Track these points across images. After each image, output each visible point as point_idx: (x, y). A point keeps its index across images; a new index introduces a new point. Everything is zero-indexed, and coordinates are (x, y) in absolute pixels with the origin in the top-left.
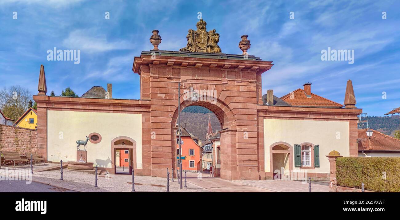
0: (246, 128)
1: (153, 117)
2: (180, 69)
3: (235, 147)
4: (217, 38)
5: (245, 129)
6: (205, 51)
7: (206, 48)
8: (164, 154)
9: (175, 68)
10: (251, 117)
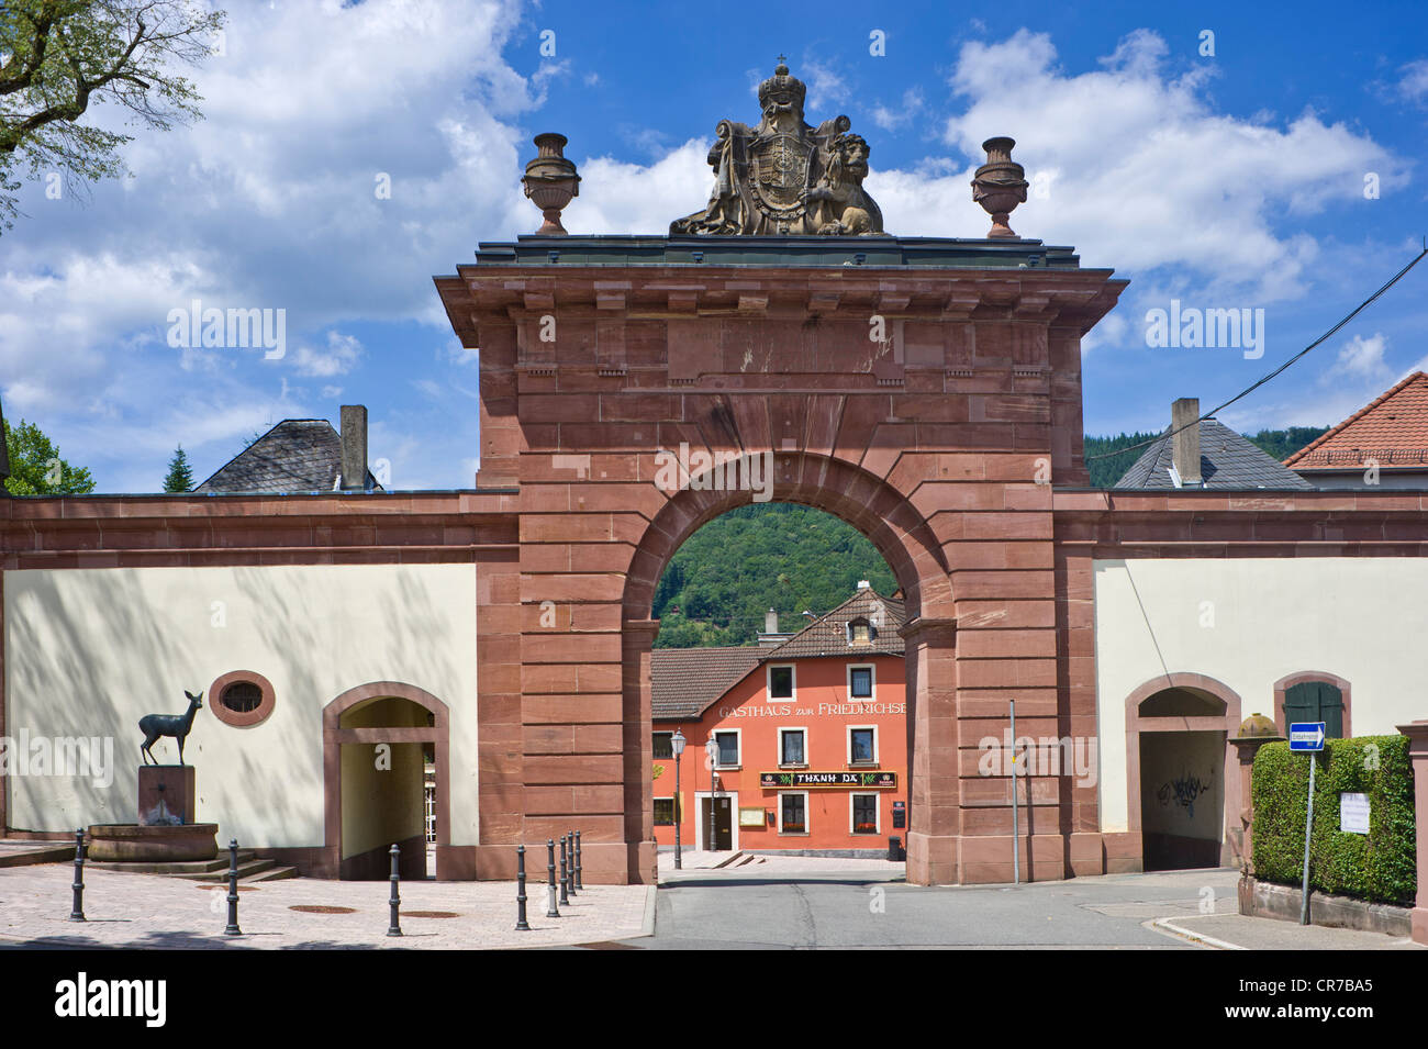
0: (1003, 613)
1: (530, 577)
2: (664, 324)
3: (951, 709)
4: (850, 161)
5: (995, 614)
6: (798, 227)
7: (802, 211)
8: (587, 761)
9: (641, 323)
10: (1024, 551)
